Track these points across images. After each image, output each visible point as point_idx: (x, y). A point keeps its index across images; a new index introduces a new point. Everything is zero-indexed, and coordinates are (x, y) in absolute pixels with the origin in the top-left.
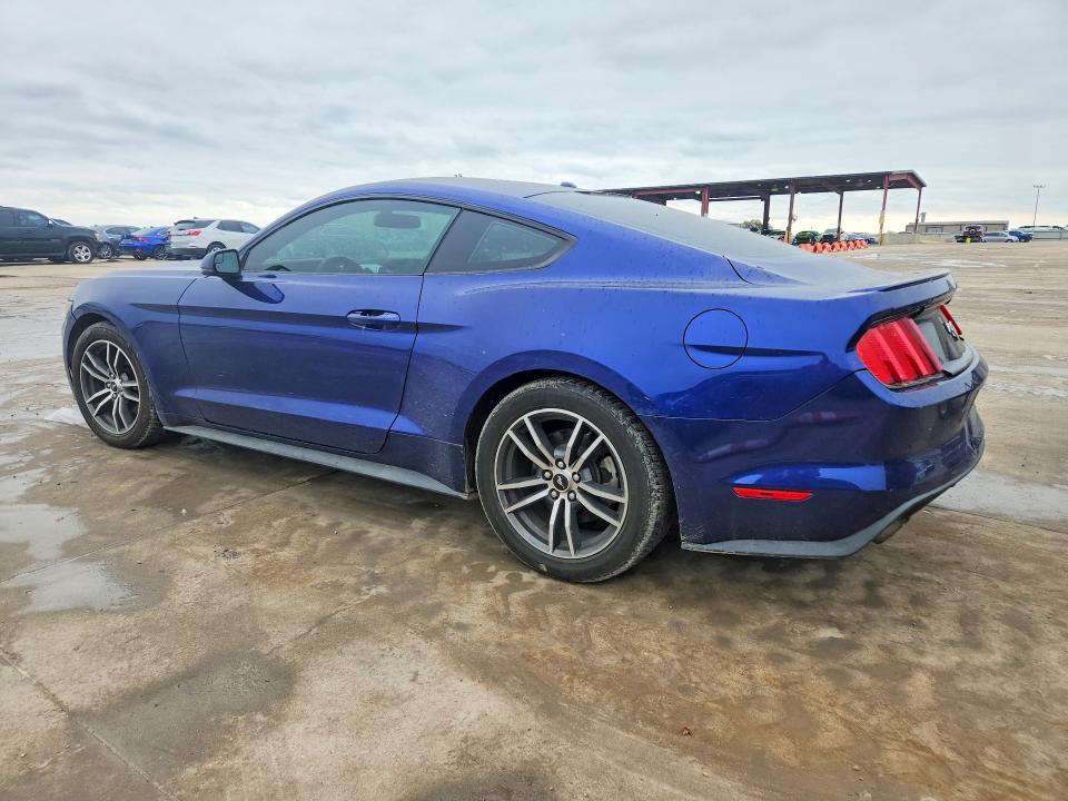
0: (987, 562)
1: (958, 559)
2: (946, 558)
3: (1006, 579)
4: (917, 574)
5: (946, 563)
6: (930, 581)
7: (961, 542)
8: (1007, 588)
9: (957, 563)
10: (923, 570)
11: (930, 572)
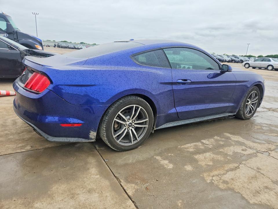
0: (11, 137)
1: (19, 135)
2: (23, 134)
3: (7, 134)
4: (28, 128)
5: (22, 133)
6: (24, 127)
7: (19, 140)
8: (6, 132)
9: (19, 134)
10: (27, 129)
11: (25, 129)
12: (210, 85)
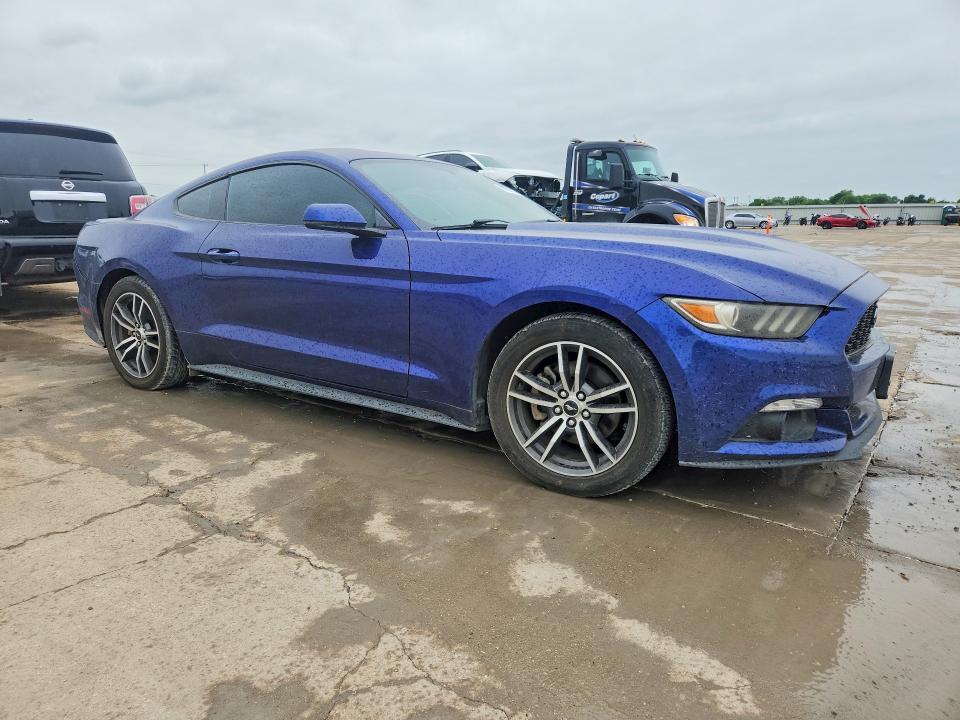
12: (322, 277)
